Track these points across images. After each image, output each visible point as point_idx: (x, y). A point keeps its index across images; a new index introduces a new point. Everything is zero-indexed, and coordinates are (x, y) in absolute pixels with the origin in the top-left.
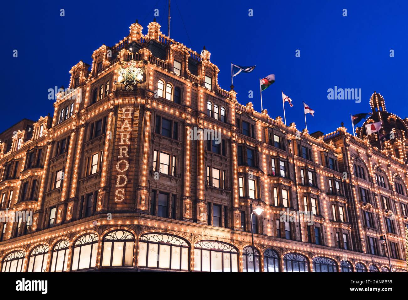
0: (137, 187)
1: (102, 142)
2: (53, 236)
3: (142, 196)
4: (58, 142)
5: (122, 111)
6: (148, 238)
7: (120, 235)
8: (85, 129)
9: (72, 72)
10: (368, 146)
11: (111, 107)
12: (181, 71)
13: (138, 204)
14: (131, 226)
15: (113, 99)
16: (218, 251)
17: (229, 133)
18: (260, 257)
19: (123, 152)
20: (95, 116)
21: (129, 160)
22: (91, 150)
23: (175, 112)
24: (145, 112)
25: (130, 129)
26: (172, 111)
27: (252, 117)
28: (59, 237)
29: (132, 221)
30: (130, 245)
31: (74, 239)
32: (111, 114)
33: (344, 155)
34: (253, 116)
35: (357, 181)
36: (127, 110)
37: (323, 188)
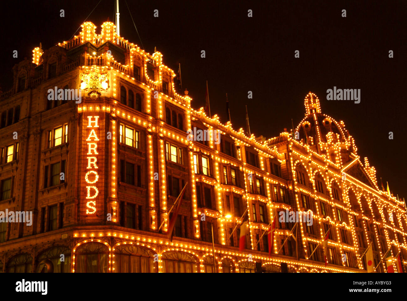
0: (108, 199)
3: (113, 208)
5: (87, 119)
10: (308, 151)
12: (140, 76)
13: (110, 216)
14: (105, 238)
16: (181, 261)
17: (186, 141)
18: (217, 266)
21: (98, 171)
22: (50, 159)
23: (137, 120)
24: (111, 121)
25: (97, 139)
26: (134, 119)
27: (205, 124)
29: (105, 233)
33: (287, 161)
34: (205, 122)
35: (299, 188)
36: (93, 119)
37: (269, 195)
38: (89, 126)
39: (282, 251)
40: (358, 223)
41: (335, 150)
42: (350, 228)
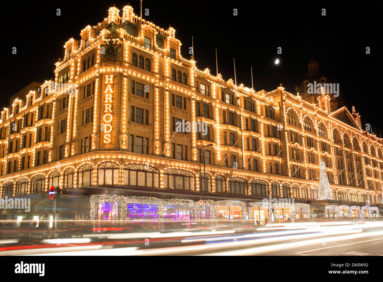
0: (119, 133)
1: (92, 101)
3: (123, 139)
4: (61, 101)
5: (105, 78)
6: (129, 167)
7: (109, 165)
8: (79, 91)
9: (66, 46)
11: (97, 75)
12: (150, 45)
13: (121, 145)
14: (117, 159)
15: (98, 68)
16: (180, 176)
17: (189, 93)
18: (211, 180)
19: (108, 108)
20: (86, 82)
21: (112, 113)
22: (85, 107)
23: (146, 77)
24: (123, 78)
25: (112, 92)
26: (144, 77)
27: (209, 80)
29: (117, 155)
30: (116, 172)
32: (97, 80)
35: (289, 127)
36: (109, 77)
37: (262, 132)
38: (107, 82)
39: (270, 171)
40: (339, 153)
42: (332, 156)
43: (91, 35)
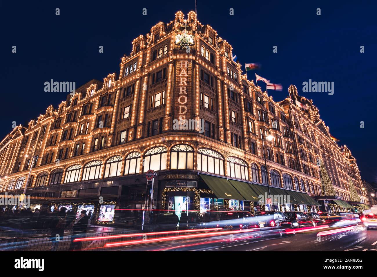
0: (194, 115)
1: (164, 84)
2: (126, 149)
4: (125, 89)
6: (202, 151)
7: (182, 148)
8: (148, 77)
9: (134, 42)
11: (171, 61)
14: (191, 141)
15: (171, 55)
16: (238, 164)
17: (239, 90)
18: (258, 170)
20: (156, 69)
21: (187, 96)
22: (154, 91)
24: (195, 65)
26: (210, 68)
27: (247, 84)
28: (131, 150)
29: (191, 138)
30: (190, 155)
31: (145, 150)
32: (171, 65)
33: (289, 115)
35: (296, 131)
39: (290, 165)
41: (311, 114)
43: (162, 30)
